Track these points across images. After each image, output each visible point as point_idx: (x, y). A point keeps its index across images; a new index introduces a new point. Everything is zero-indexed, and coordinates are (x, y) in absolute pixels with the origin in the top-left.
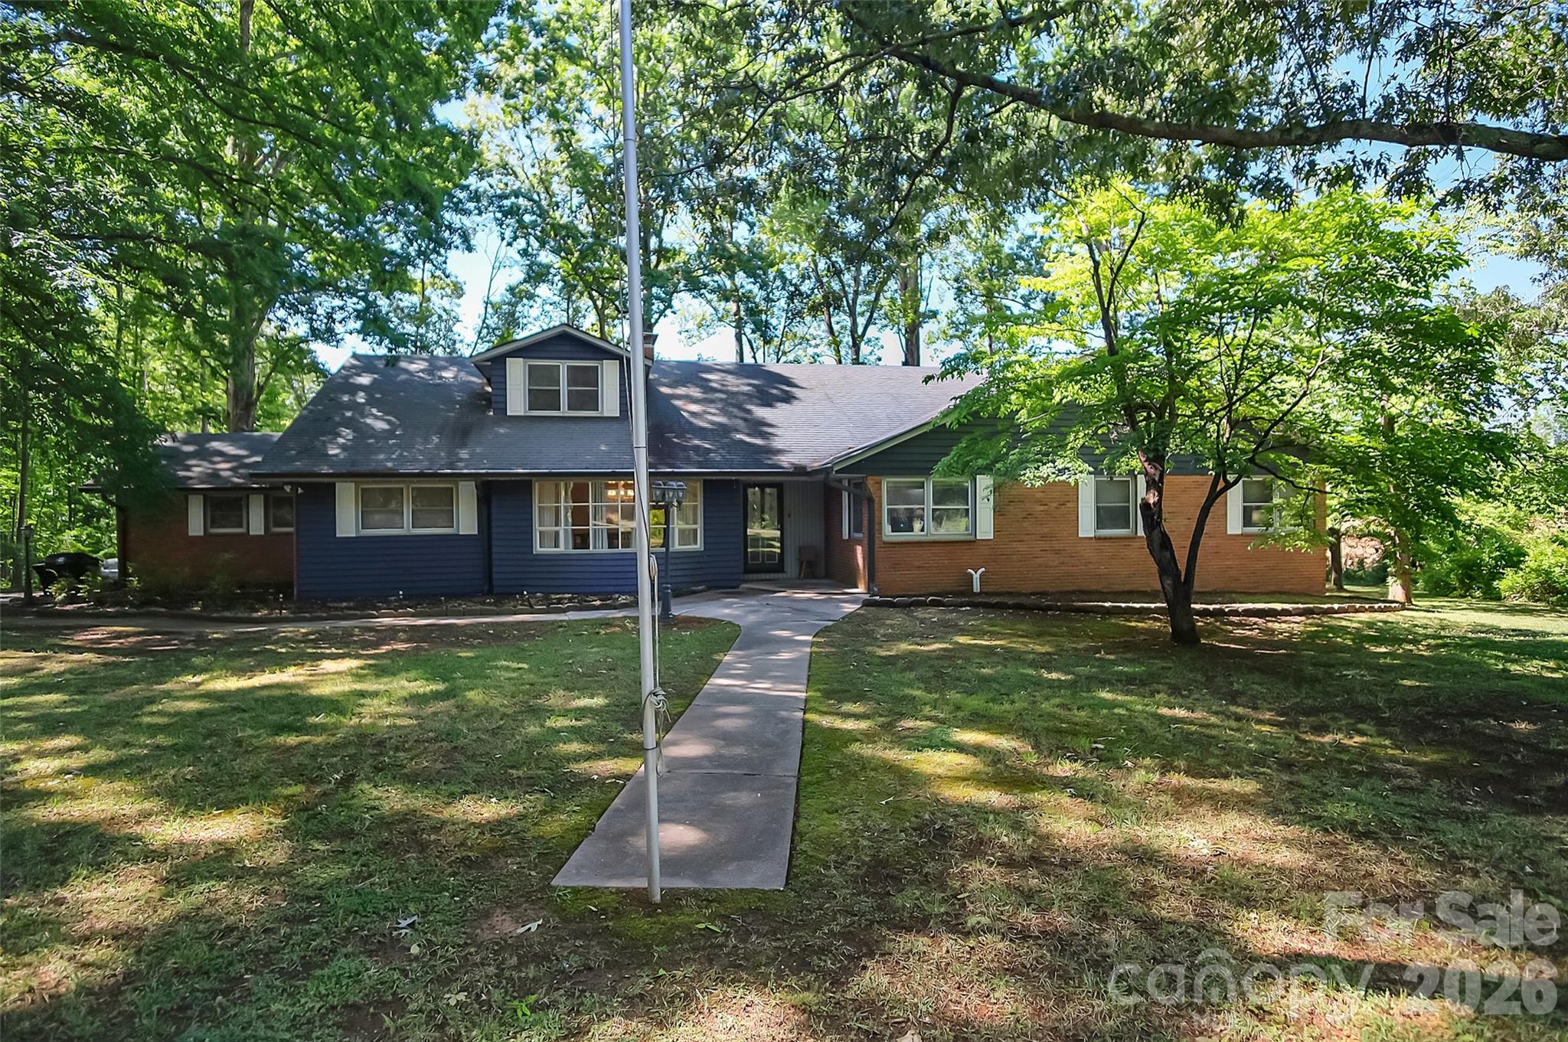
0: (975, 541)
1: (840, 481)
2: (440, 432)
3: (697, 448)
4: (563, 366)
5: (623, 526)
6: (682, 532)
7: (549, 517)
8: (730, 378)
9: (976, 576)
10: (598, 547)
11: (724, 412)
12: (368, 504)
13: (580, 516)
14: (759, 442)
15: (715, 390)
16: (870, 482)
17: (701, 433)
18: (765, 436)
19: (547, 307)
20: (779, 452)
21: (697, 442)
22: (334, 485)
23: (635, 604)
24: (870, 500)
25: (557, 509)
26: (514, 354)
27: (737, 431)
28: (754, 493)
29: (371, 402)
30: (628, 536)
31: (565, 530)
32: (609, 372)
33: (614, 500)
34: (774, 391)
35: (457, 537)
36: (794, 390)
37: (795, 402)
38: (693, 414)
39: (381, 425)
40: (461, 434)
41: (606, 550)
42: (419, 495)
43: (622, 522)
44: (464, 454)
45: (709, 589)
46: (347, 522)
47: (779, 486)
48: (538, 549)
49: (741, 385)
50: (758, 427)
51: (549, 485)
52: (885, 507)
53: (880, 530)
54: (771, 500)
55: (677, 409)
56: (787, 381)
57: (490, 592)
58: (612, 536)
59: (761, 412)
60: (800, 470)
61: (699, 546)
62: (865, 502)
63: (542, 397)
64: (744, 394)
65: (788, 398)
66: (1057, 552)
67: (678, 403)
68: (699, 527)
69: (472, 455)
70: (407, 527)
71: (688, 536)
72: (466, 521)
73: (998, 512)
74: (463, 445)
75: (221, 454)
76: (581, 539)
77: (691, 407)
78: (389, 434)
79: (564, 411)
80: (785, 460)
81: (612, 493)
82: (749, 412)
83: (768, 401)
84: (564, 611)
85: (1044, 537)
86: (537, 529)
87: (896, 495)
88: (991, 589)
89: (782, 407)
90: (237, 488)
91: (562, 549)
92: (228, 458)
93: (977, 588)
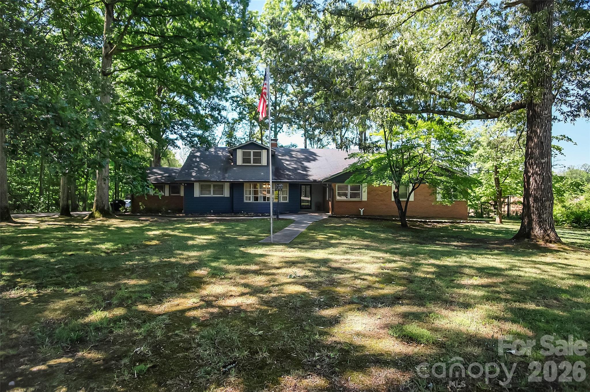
0: (362, 201)
1: (326, 185)
2: (220, 170)
3: (287, 174)
4: (252, 151)
5: (268, 195)
6: (283, 197)
7: (248, 193)
8: (299, 154)
9: (362, 211)
10: (261, 201)
11: (296, 164)
12: (202, 188)
13: (256, 192)
14: (305, 173)
15: (294, 157)
16: (333, 185)
17: (289, 170)
18: (306, 171)
19: (244, 125)
20: (310, 175)
21: (287, 173)
22: (193, 184)
23: (270, 216)
24: (333, 190)
25: (250, 191)
26: (239, 148)
27: (299, 170)
28: (303, 187)
29: (201, 161)
30: (268, 198)
31: (252, 196)
32: (264, 153)
33: (265, 188)
34: (311, 158)
35: (224, 197)
36: (316, 157)
37: (317, 161)
38: (287, 164)
39: (204, 167)
40: (226, 169)
41: (263, 201)
42: (214, 186)
43: (267, 194)
44: (227, 175)
45: (290, 213)
46: (197, 193)
47: (310, 185)
48: (245, 201)
49: (301, 156)
50: (305, 169)
51: (248, 184)
52: (337, 192)
53: (335, 198)
54: (308, 189)
55: (283, 163)
56: (314, 154)
57: (233, 212)
58: (264, 198)
59: (306, 164)
60: (315, 181)
61: (287, 201)
62: (332, 190)
63: (246, 160)
64: (302, 158)
65: (315, 160)
66: (385, 205)
67: (283, 161)
68: (288, 196)
69: (229, 175)
70: (212, 195)
71: (285, 198)
72: (227, 193)
73: (368, 193)
74: (226, 173)
75: (157, 173)
76: (256, 199)
77: (287, 163)
78: (207, 170)
79: (252, 164)
80: (311, 178)
81: (264, 186)
82: (303, 164)
83: (309, 161)
84: (252, 217)
85: (382, 200)
86: (245, 196)
87: (339, 188)
88: (366, 214)
89: (313, 163)
90: (162, 183)
91: (251, 201)
92: (159, 174)
93: (362, 214)
